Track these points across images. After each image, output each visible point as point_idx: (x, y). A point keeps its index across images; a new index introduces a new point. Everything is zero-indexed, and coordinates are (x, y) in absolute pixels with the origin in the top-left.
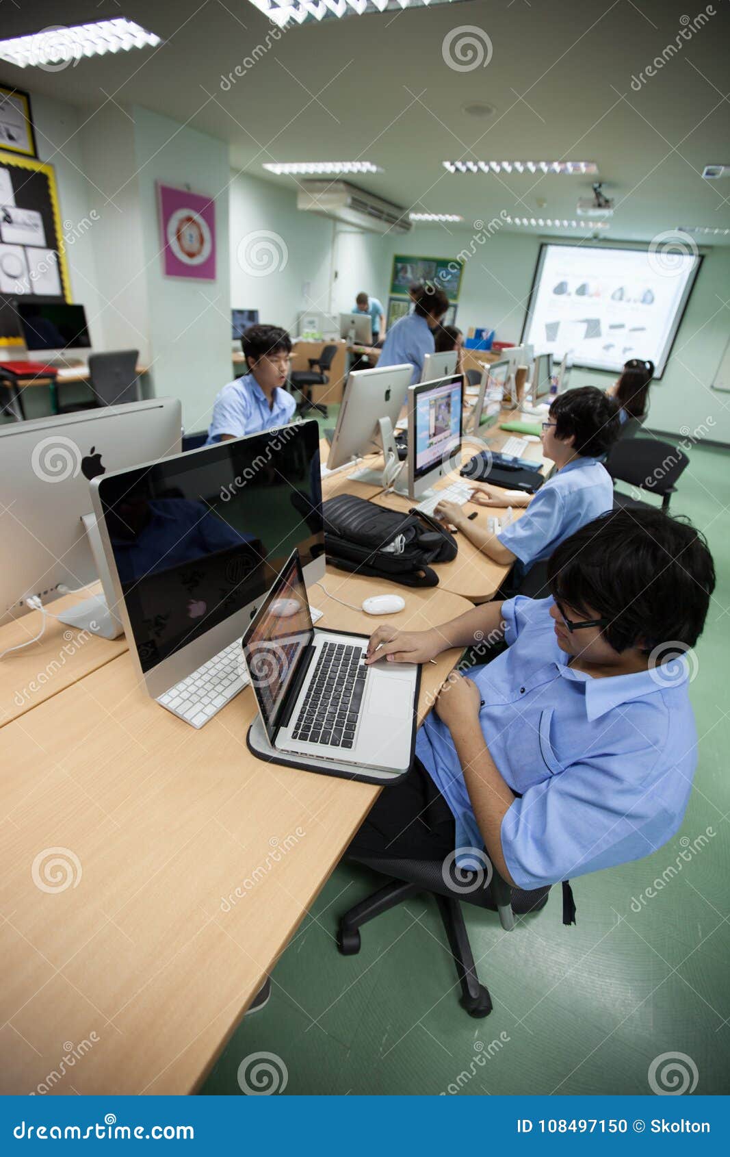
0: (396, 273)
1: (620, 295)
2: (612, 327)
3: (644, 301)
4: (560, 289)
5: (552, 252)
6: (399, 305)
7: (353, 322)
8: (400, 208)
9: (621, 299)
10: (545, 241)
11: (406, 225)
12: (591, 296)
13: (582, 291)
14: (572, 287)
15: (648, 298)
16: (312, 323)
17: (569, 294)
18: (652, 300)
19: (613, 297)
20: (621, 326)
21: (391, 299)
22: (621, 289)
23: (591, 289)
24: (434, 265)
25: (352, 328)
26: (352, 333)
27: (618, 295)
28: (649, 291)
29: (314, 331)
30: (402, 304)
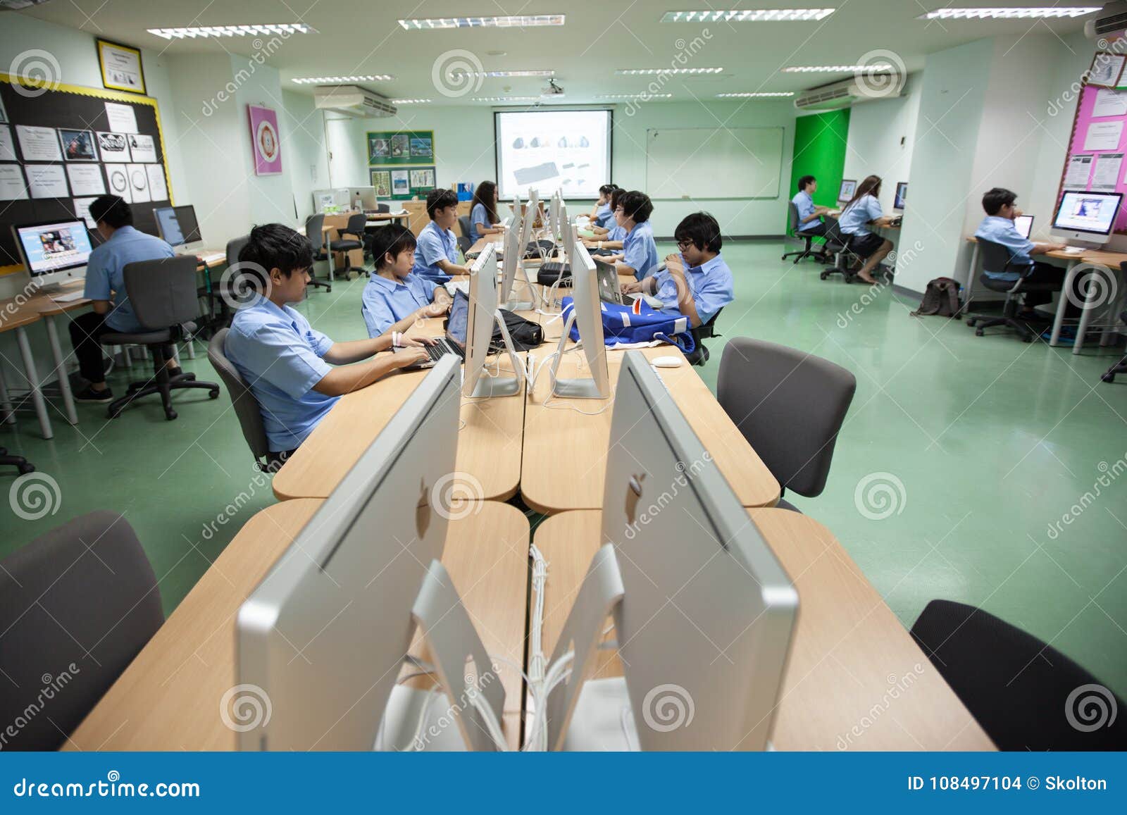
0: (372, 148)
1: (564, 143)
2: (565, 167)
3: (582, 145)
4: (518, 144)
5: (503, 118)
6: (380, 174)
7: (358, 194)
8: (384, 97)
9: (566, 146)
10: (496, 110)
11: (393, 110)
12: (543, 146)
13: (535, 143)
14: (527, 141)
15: (584, 143)
16: (327, 199)
17: (526, 147)
18: (588, 144)
19: (559, 144)
20: (572, 165)
21: (371, 170)
22: (564, 138)
23: (541, 142)
24: (406, 137)
25: (358, 199)
26: (359, 203)
27: (562, 142)
28: (584, 138)
29: (333, 205)
30: (383, 173)
